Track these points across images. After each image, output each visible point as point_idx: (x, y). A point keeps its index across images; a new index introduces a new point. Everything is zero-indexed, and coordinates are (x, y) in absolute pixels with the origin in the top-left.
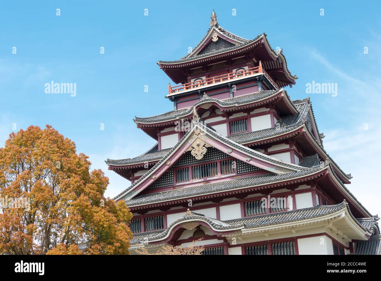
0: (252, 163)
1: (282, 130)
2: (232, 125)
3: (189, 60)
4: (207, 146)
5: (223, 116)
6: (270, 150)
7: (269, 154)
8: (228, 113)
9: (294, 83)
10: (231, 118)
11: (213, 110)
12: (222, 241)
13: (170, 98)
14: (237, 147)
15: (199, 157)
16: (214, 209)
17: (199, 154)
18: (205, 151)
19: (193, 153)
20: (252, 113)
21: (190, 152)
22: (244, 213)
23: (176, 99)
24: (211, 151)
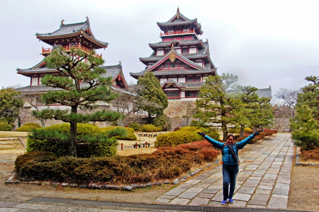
0: (190, 65)
1: (200, 56)
2: (183, 50)
3: (169, 24)
4: (176, 58)
5: (180, 46)
6: (196, 61)
7: (195, 62)
8: (182, 46)
9: (202, 34)
10: (183, 47)
11: (177, 44)
12: (179, 89)
13: (161, 37)
14: (186, 59)
15: (173, 61)
16: (176, 79)
17: (172, 60)
18: (175, 59)
19: (170, 59)
20: (190, 47)
21: (169, 59)
22: (186, 80)
23: (163, 38)
24: (177, 59)
